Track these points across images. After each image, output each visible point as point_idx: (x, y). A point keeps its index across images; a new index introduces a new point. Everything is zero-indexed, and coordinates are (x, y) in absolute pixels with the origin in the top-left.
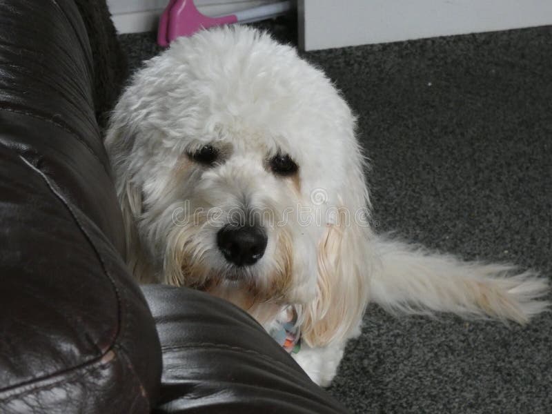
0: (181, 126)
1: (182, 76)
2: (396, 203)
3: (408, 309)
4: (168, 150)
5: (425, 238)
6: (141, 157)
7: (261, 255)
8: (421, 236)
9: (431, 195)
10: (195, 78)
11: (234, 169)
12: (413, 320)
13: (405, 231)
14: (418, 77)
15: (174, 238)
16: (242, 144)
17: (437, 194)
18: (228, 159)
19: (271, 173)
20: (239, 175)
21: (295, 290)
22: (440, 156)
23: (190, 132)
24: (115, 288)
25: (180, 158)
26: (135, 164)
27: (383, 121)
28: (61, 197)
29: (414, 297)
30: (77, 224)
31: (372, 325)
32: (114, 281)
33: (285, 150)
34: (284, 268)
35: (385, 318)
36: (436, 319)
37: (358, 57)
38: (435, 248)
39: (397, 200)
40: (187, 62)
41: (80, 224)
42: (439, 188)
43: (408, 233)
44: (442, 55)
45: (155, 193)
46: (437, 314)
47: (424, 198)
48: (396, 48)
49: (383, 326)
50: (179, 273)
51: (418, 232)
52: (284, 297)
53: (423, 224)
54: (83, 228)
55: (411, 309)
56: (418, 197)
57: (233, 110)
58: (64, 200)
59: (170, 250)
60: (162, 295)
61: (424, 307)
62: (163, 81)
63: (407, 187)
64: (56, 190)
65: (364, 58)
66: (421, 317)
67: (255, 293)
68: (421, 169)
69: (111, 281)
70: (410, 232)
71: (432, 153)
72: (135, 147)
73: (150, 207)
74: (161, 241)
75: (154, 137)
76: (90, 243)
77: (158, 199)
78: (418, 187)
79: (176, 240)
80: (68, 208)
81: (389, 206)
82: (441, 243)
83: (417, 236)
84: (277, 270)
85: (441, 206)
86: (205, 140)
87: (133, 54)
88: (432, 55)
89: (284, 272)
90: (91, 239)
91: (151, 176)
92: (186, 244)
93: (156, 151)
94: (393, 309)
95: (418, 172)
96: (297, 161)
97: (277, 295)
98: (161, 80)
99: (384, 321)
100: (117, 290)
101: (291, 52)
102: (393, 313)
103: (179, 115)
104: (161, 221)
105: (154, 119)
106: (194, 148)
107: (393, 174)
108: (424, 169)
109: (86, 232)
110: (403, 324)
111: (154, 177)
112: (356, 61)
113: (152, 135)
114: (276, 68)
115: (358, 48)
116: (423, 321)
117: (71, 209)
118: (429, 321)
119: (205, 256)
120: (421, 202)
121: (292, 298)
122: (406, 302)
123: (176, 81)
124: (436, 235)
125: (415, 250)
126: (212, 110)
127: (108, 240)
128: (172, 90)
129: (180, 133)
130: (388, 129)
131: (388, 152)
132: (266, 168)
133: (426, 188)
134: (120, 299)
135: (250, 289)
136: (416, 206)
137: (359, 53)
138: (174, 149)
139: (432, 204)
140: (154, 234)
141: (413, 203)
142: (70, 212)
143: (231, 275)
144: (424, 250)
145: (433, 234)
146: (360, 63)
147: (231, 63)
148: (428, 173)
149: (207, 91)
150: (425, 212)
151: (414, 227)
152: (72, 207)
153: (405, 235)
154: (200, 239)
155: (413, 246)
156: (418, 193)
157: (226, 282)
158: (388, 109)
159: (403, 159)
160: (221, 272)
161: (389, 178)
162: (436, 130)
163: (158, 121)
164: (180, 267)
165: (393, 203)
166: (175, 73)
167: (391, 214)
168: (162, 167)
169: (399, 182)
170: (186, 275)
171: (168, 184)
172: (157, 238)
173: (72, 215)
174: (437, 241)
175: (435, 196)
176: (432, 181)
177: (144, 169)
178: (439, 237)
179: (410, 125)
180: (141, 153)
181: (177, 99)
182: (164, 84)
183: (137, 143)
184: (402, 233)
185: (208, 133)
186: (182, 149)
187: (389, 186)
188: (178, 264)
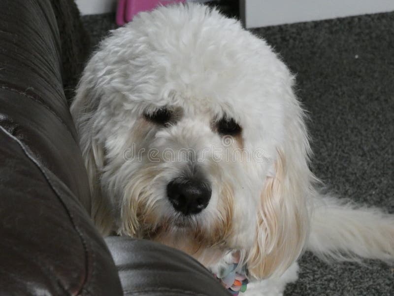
0: (139, 91)
1: (142, 47)
2: (328, 162)
3: (339, 257)
4: (128, 112)
5: (353, 193)
6: (103, 117)
7: (206, 205)
8: (350, 192)
9: (359, 155)
10: (154, 49)
11: (184, 129)
12: (343, 267)
13: (336, 187)
14: (346, 50)
15: (130, 189)
16: (192, 109)
17: (364, 155)
18: (179, 120)
19: (217, 134)
20: (188, 135)
21: (235, 238)
22: (366, 120)
23: (148, 97)
24: (82, 240)
25: (138, 119)
26: (99, 122)
27: (315, 90)
28: (35, 161)
29: (344, 246)
30: (49, 184)
31: (308, 271)
32: (81, 234)
33: (230, 115)
34: (225, 218)
35: (319, 265)
36: (365, 265)
37: (293, 33)
38: (363, 202)
39: (329, 160)
40: (147, 35)
41: (52, 184)
42: (366, 149)
43: (338, 189)
44: (367, 31)
45: (115, 149)
46: (365, 261)
47: (353, 159)
48: (327, 25)
49: (317, 271)
50: (134, 220)
51: (347, 188)
52: (226, 243)
53: (351, 181)
54: (54, 188)
55: (341, 256)
56: (347, 157)
57: (186, 79)
58: (38, 163)
59: (127, 200)
60: (123, 246)
61: (354, 255)
62: (125, 52)
63: (338, 148)
64: (30, 154)
65: (299, 34)
66: (351, 264)
67: (201, 239)
68: (349, 131)
69: (79, 234)
70: (341, 188)
71: (359, 118)
72: (99, 108)
73: (111, 161)
74: (119, 191)
75: (115, 100)
76: (61, 201)
77: (118, 154)
78: (347, 148)
79: (132, 191)
80: (41, 171)
81: (322, 165)
82: (368, 198)
83: (347, 191)
84: (218, 218)
85: (368, 164)
86: (160, 104)
87: (95, 33)
88: (358, 30)
89: (225, 221)
90: (61, 197)
91: (113, 134)
92: (141, 194)
93: (117, 112)
94: (326, 256)
95: (347, 135)
96: (241, 124)
97: (220, 242)
98: (124, 50)
99: (319, 268)
100: (85, 242)
101: (236, 25)
102: (326, 260)
103: (138, 81)
104: (119, 174)
105: (117, 83)
106: (151, 111)
107: (325, 137)
108: (352, 132)
109: (57, 191)
110: (335, 270)
111: (115, 134)
112: (291, 37)
113: (114, 98)
114: (223, 42)
115: (293, 25)
116: (353, 267)
117: (44, 171)
118: (358, 266)
119: (157, 205)
120: (350, 161)
121: (233, 244)
122: (337, 251)
123: (137, 51)
124: (364, 191)
125: (344, 204)
126: (168, 78)
127: (75, 197)
128: (134, 59)
129: (138, 97)
130: (320, 96)
131: (320, 117)
132: (213, 129)
133: (354, 149)
134: (87, 250)
135: (196, 237)
136: (345, 165)
137: (294, 30)
138: (133, 111)
139: (360, 163)
140: (114, 185)
141: (342, 162)
142: (43, 174)
143: (178, 222)
144: (353, 204)
145: (361, 189)
146: (295, 39)
147: (186, 37)
148: (356, 135)
149: (163, 62)
150: (353, 170)
151: (344, 183)
152: (45, 170)
153: (337, 191)
154: (153, 191)
155: (342, 200)
156: (347, 153)
157: (174, 229)
158: (319, 79)
159: (334, 123)
160: (170, 219)
161: (322, 140)
162: (362, 97)
163: (120, 86)
164: (135, 215)
165: (325, 163)
166: (136, 45)
167: (323, 172)
168: (122, 127)
169: (330, 144)
170: (141, 222)
171: (127, 142)
172: (115, 188)
173: (45, 177)
174: (364, 196)
175: (362, 156)
176: (359, 143)
177: (107, 128)
178: (366, 192)
179: (340, 93)
180: (104, 113)
181: (137, 67)
182: (126, 54)
183: (101, 104)
184: (333, 189)
185: (162, 99)
186: (141, 111)
187: (322, 147)
188: (133, 212)
